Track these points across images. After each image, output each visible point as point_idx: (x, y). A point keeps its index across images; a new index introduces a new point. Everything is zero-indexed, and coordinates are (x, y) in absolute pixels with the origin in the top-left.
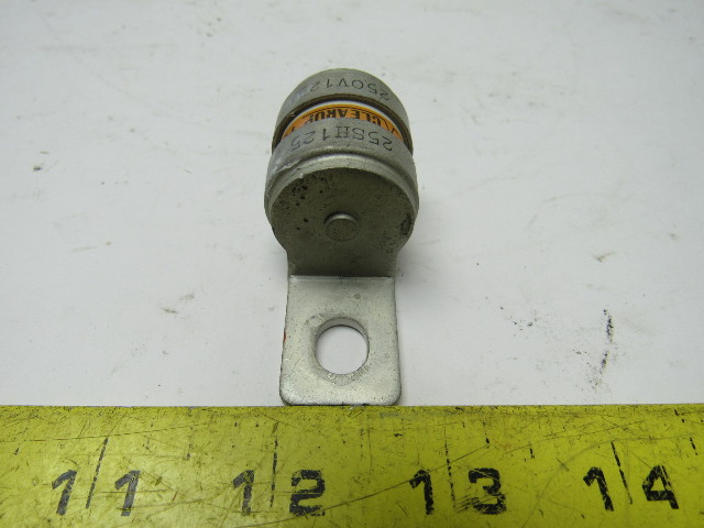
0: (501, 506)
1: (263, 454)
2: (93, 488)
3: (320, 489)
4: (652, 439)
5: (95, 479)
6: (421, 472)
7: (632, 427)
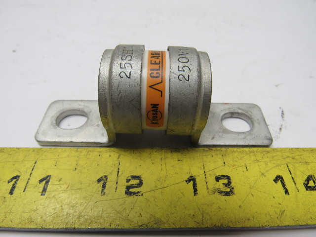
0: (232, 192)
1: (112, 169)
2: (27, 183)
3: (141, 184)
4: (306, 163)
5: (29, 179)
6: (191, 177)
7: (296, 157)
